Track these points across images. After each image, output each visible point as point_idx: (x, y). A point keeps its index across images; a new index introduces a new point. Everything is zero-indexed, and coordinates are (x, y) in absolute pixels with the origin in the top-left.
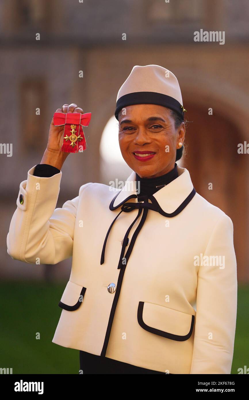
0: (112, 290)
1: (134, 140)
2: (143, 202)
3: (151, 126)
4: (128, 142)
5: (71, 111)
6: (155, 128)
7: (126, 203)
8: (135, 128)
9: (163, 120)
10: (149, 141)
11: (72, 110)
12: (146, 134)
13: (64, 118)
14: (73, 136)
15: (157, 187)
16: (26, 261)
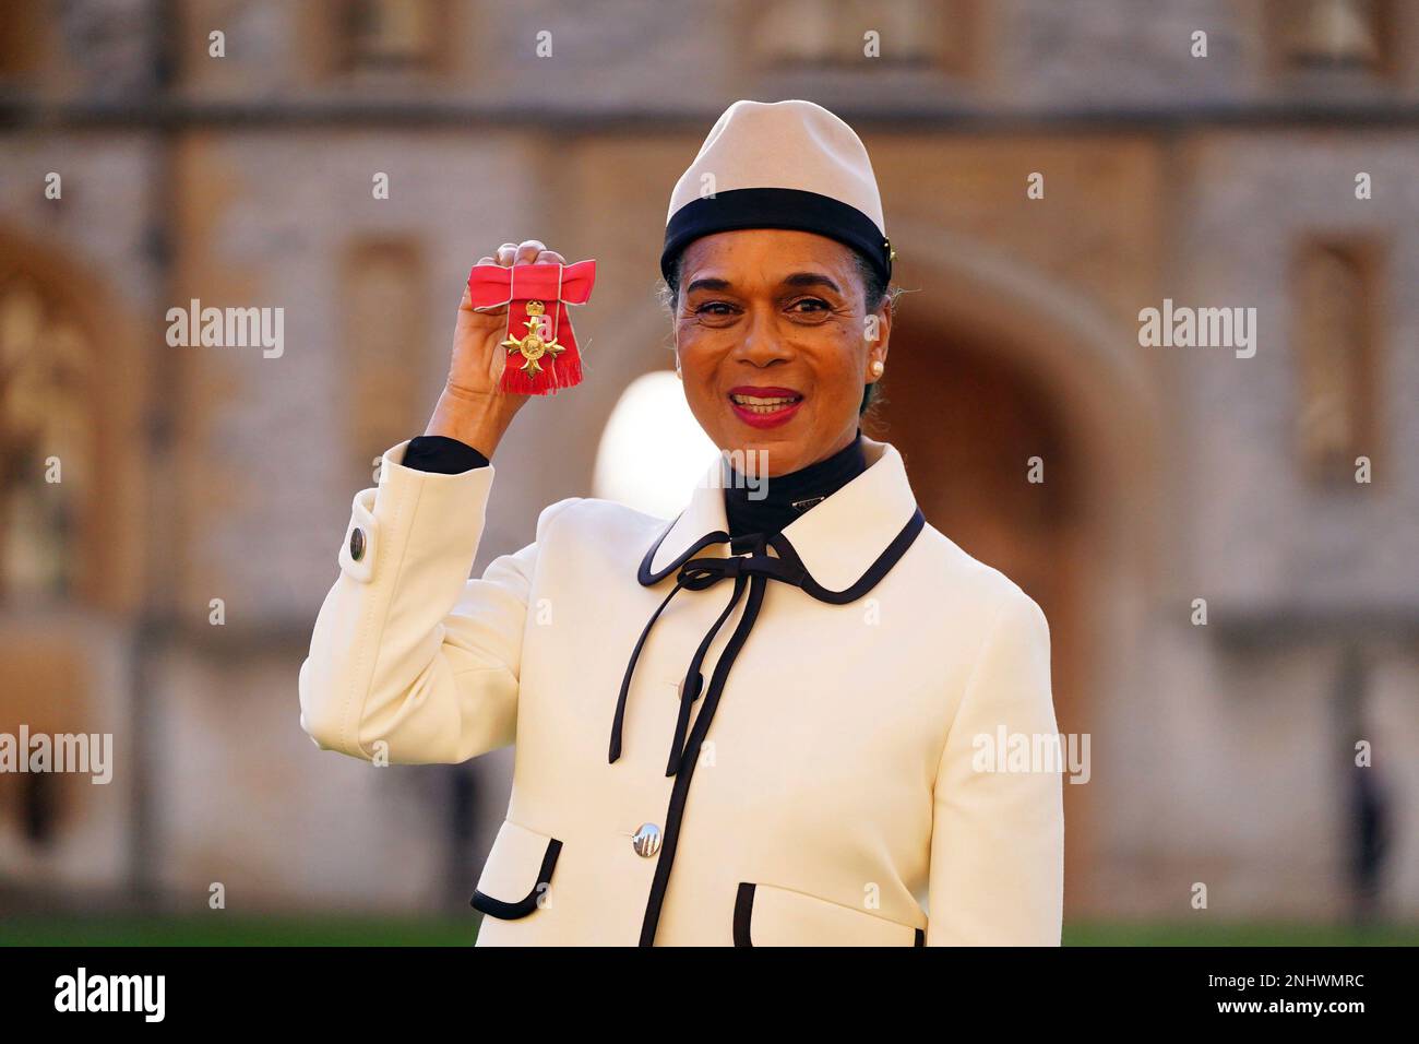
0: (650, 848)
1: (731, 348)
2: (749, 556)
3: (793, 302)
4: (714, 356)
5: (528, 260)
6: (804, 310)
7: (693, 558)
8: (738, 306)
9: (832, 286)
10: (786, 353)
11: (532, 256)
12: (778, 329)
13: (507, 281)
14: (534, 340)
15: (794, 504)
16: (363, 752)
